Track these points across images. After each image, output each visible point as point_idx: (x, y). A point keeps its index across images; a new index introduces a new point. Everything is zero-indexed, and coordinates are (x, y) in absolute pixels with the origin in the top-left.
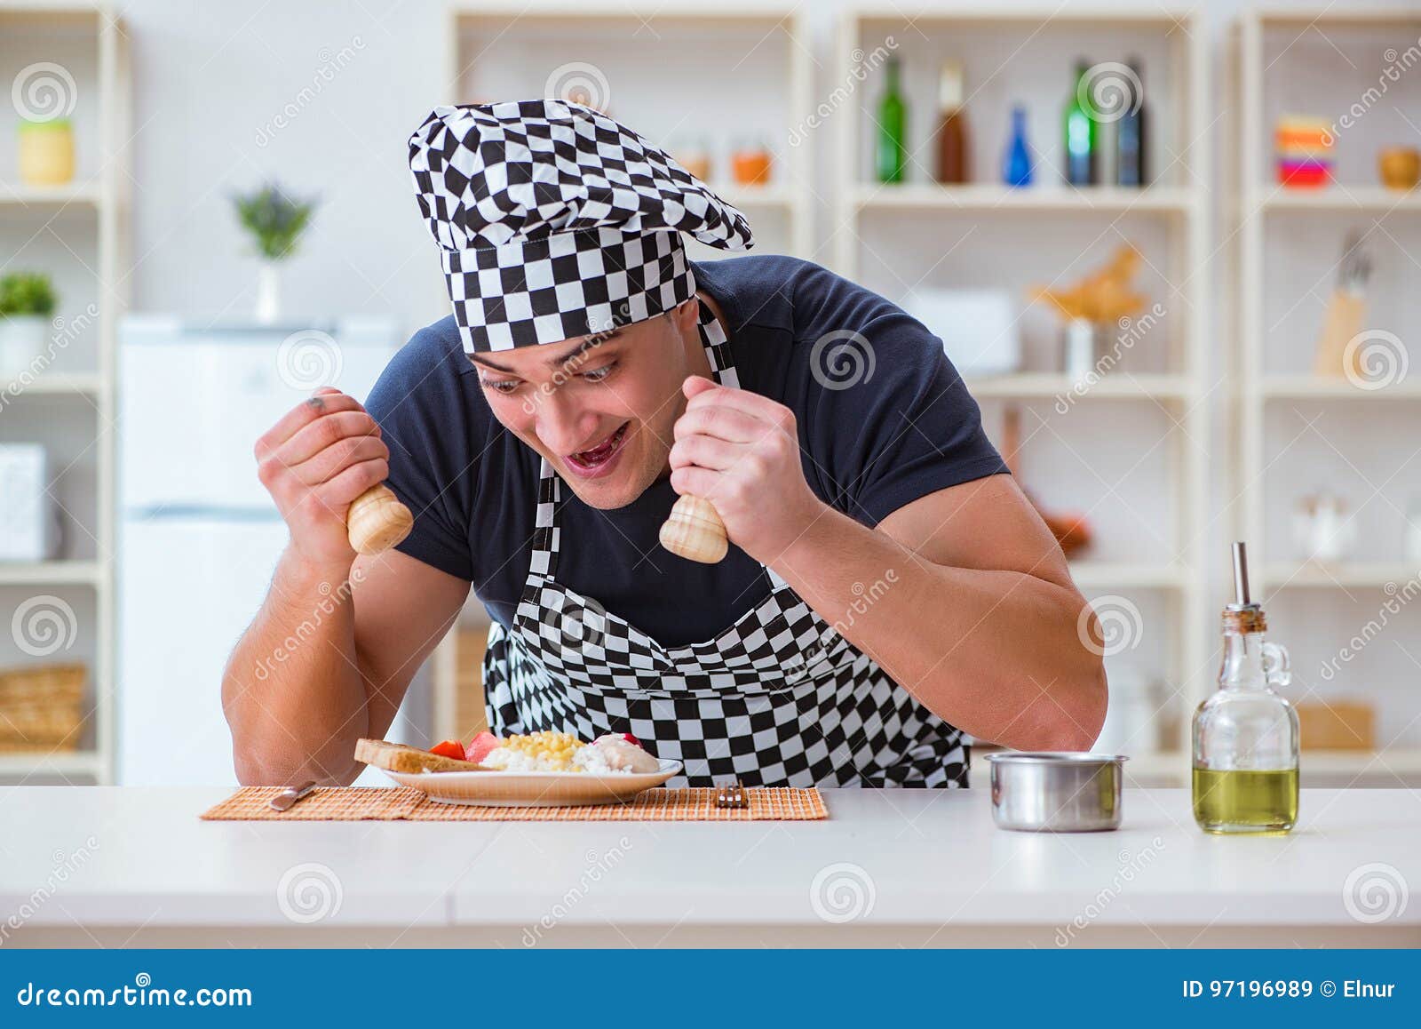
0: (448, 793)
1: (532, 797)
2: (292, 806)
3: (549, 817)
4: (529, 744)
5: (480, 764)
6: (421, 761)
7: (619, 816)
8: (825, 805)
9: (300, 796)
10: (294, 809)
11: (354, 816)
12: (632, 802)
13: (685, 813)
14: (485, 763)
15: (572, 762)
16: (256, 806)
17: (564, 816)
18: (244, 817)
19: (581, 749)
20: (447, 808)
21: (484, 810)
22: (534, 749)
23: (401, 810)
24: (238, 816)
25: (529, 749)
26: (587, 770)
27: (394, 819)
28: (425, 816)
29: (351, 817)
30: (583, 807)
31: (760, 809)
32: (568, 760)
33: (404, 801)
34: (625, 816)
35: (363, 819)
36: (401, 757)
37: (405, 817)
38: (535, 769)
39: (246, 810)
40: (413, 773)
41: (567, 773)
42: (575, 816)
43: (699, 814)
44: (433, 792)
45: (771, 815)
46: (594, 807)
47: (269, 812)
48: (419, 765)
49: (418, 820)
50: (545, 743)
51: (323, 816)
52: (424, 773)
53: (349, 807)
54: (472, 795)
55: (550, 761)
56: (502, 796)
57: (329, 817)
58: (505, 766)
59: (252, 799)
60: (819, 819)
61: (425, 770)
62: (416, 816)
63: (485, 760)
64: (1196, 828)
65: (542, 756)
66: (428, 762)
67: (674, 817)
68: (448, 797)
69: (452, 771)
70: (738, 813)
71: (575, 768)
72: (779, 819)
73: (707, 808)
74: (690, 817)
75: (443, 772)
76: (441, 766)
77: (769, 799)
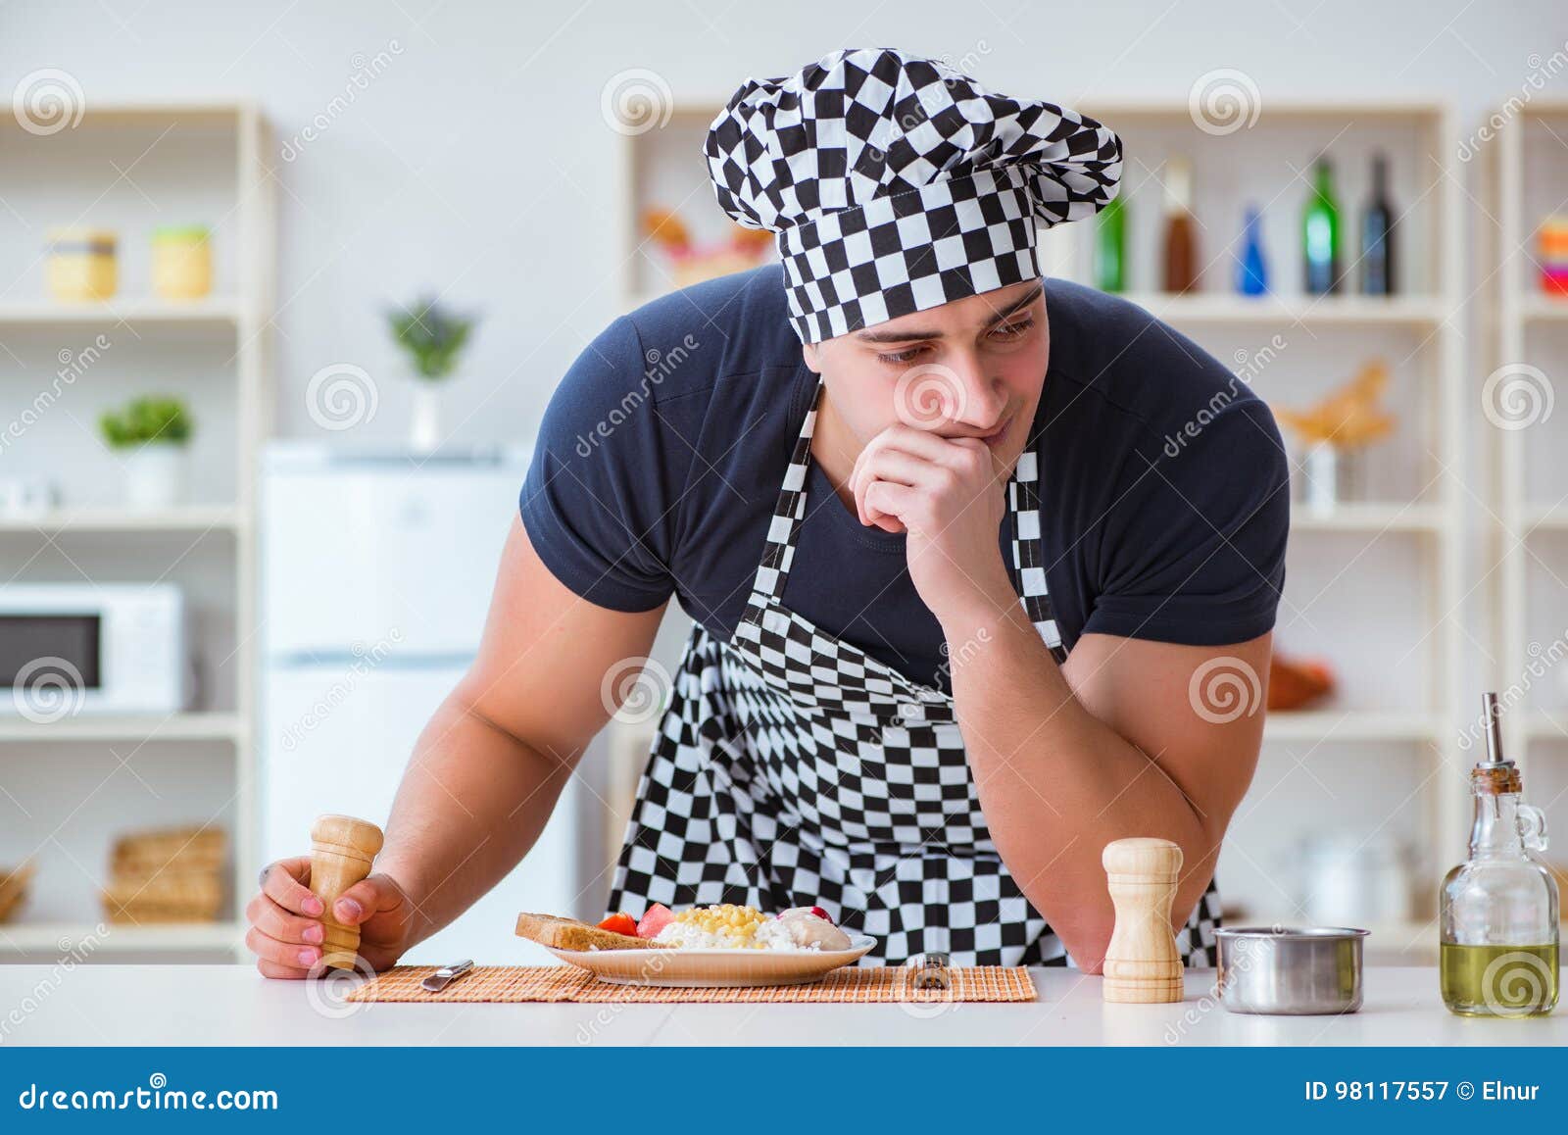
0: (618, 972)
1: (710, 976)
2: (446, 987)
3: (728, 999)
4: (707, 918)
5: (654, 940)
6: (589, 937)
7: (806, 997)
8: (1034, 985)
9: (455, 976)
10: (449, 990)
11: (514, 997)
12: (821, 982)
13: (879, 994)
14: (659, 939)
15: (755, 938)
16: (407, 987)
17: (746, 998)
18: (393, 998)
19: (764, 923)
20: (616, 989)
21: (656, 992)
22: (711, 924)
23: (566, 991)
24: (388, 997)
25: (706, 923)
26: (770, 946)
27: (557, 1001)
28: (592, 998)
29: (510, 999)
30: (766, 988)
31: (964, 989)
32: (750, 935)
33: (570, 981)
34: (813, 998)
35: (523, 1001)
36: (566, 933)
37: (570, 998)
38: (714, 945)
39: (396, 991)
40: (579, 951)
41: (748, 951)
42: (758, 998)
43: (894, 995)
44: (602, 971)
45: (974, 997)
46: (779, 987)
47: (422, 993)
48: (586, 942)
49: (584, 1002)
50: (725, 918)
51: (481, 997)
52: (591, 950)
53: (509, 987)
55: (731, 937)
56: (677, 975)
57: (487, 998)
60: (1027, 1000)
61: (592, 946)
62: (581, 997)
63: (659, 935)
64: (1445, 1010)
65: (721, 931)
66: (596, 938)
67: (866, 998)
68: (617, 977)
69: (623, 948)
70: (936, 994)
71: (757, 945)
72: (983, 1001)
73: (904, 989)
74: (884, 998)
75: (612, 950)
76: (610, 943)
77: (971, 978)
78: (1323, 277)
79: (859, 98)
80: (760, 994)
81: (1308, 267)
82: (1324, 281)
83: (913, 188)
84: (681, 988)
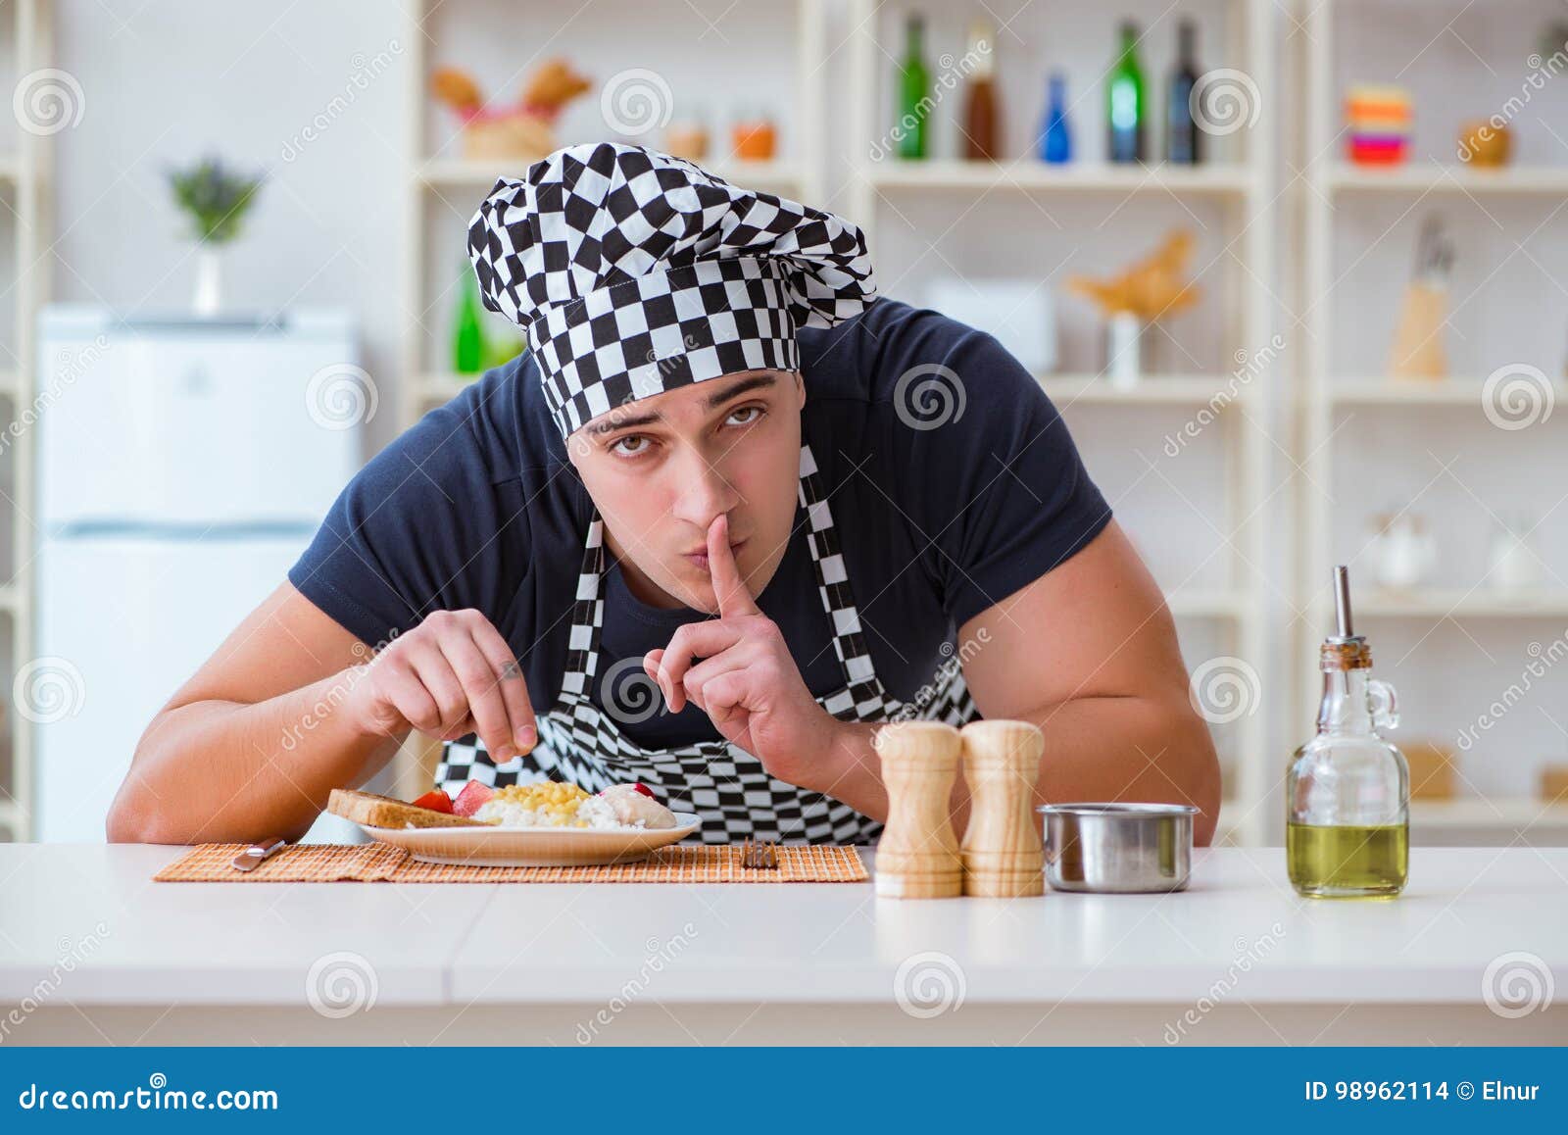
0: (434, 851)
1: (531, 856)
2: (258, 866)
3: (551, 879)
4: (528, 795)
5: (471, 818)
6: (404, 814)
7: (631, 877)
8: (864, 864)
9: (266, 856)
10: (260, 869)
11: (330, 877)
12: (645, 861)
13: (706, 874)
14: (477, 817)
15: (577, 816)
16: (217, 866)
17: (569, 878)
18: (204, 878)
19: (586, 801)
20: (433, 868)
21: (475, 871)
22: (532, 801)
23: (382, 871)
24: (196, 877)
25: (527, 801)
26: (593, 825)
27: (373, 881)
28: (408, 877)
29: (326, 878)
30: (589, 867)
31: (791, 869)
32: (572, 813)
33: (385, 860)
34: (637, 878)
35: (338, 880)
36: (382, 811)
37: (387, 878)
38: (534, 823)
39: (205, 870)
40: (395, 828)
41: (571, 829)
42: (581, 878)
43: (721, 875)
44: (417, 850)
45: (804, 877)
46: (602, 867)
47: (232, 872)
48: (402, 819)
49: (401, 882)
50: (546, 795)
51: (295, 876)
52: (406, 828)
53: (323, 867)
54: (462, 853)
55: (553, 815)
56: (496, 854)
57: (301, 878)
58: (500, 821)
59: (211, 857)
60: (858, 881)
61: (409, 824)
62: (398, 877)
63: (477, 813)
64: (1289, 891)
65: (541, 809)
66: (413, 816)
67: (693, 878)
68: (434, 856)
69: (440, 826)
70: (767, 874)
71: (580, 823)
72: (813, 881)
73: (730, 869)
74: (712, 878)
75: (428, 827)
76: (426, 821)
77: (799, 858)
78: (1128, 145)
79: (577, 191)
80: (583, 874)
81: (1112, 133)
82: (1129, 149)
83: (630, 278)
84: (499, 868)
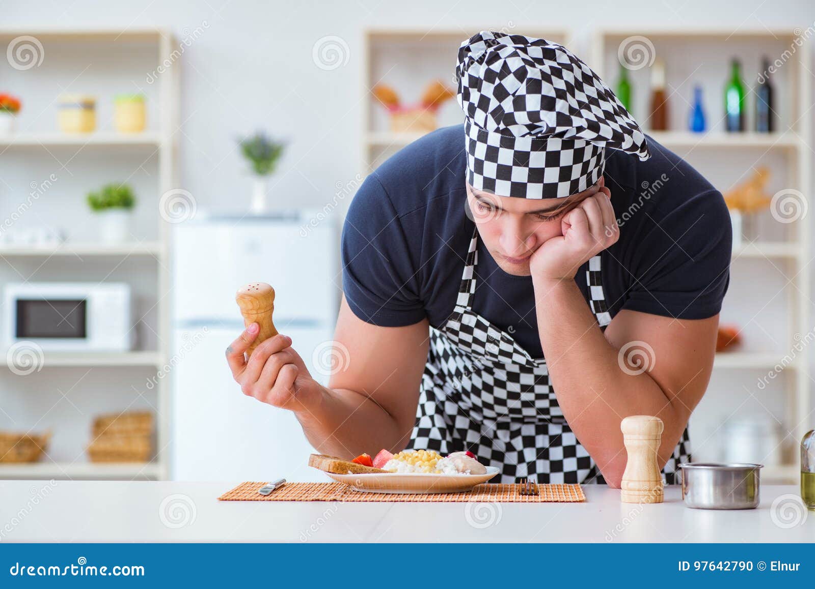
1: (412, 488)
2: (272, 492)
3: (422, 500)
4: (410, 457)
5: (382, 469)
6: (347, 467)
7: (463, 499)
8: (584, 494)
9: (276, 488)
10: (273, 494)
11: (308, 499)
12: (471, 491)
13: (502, 498)
14: (384, 468)
15: (435, 468)
16: (251, 493)
17: (431, 499)
18: (244, 499)
19: (441, 460)
20: (362, 494)
21: (383, 496)
22: (412, 460)
23: (335, 496)
24: (240, 498)
25: (410, 460)
26: (444, 472)
27: (331, 501)
28: (349, 499)
29: (305, 499)
30: (442, 494)
31: (545, 496)
32: (433, 466)
33: (337, 490)
34: (466, 500)
35: (312, 500)
36: (335, 465)
37: (337, 499)
38: (414, 471)
39: (245, 495)
40: (342, 474)
41: (432, 474)
42: (437, 499)
43: (510, 498)
44: (354, 485)
45: (552, 499)
46: (448, 494)
47: (258, 496)
48: (346, 469)
49: (345, 501)
50: (420, 458)
51: (290, 498)
52: (349, 474)
53: (304, 494)
54: (376, 486)
55: (423, 467)
56: (394, 487)
57: (293, 499)
58: (396, 470)
59: (248, 489)
60: (580, 501)
61: (349, 472)
62: (343, 499)
63: (384, 466)
65: (417, 464)
66: (351, 467)
68: (363, 488)
69: (365, 473)
70: (533, 498)
71: (437, 471)
72: (557, 501)
73: (515, 495)
74: (504, 500)
75: (359, 473)
76: (358, 470)
77: (551, 490)
78: (735, 123)
80: (438, 498)
81: (728, 118)
82: (737, 125)
84: (396, 494)
